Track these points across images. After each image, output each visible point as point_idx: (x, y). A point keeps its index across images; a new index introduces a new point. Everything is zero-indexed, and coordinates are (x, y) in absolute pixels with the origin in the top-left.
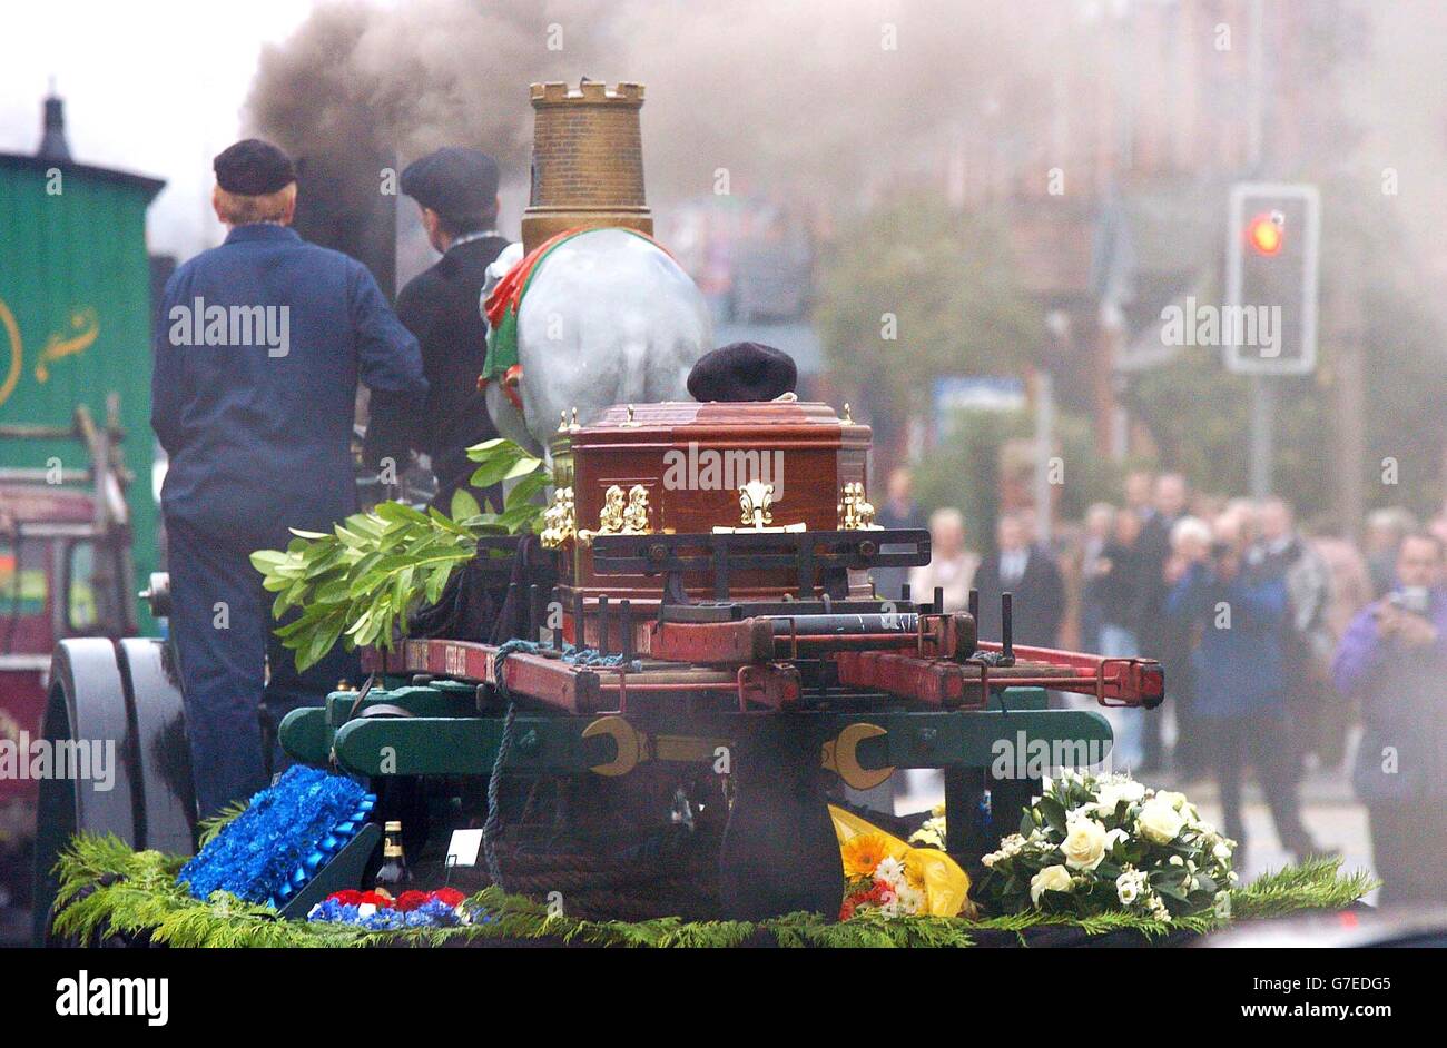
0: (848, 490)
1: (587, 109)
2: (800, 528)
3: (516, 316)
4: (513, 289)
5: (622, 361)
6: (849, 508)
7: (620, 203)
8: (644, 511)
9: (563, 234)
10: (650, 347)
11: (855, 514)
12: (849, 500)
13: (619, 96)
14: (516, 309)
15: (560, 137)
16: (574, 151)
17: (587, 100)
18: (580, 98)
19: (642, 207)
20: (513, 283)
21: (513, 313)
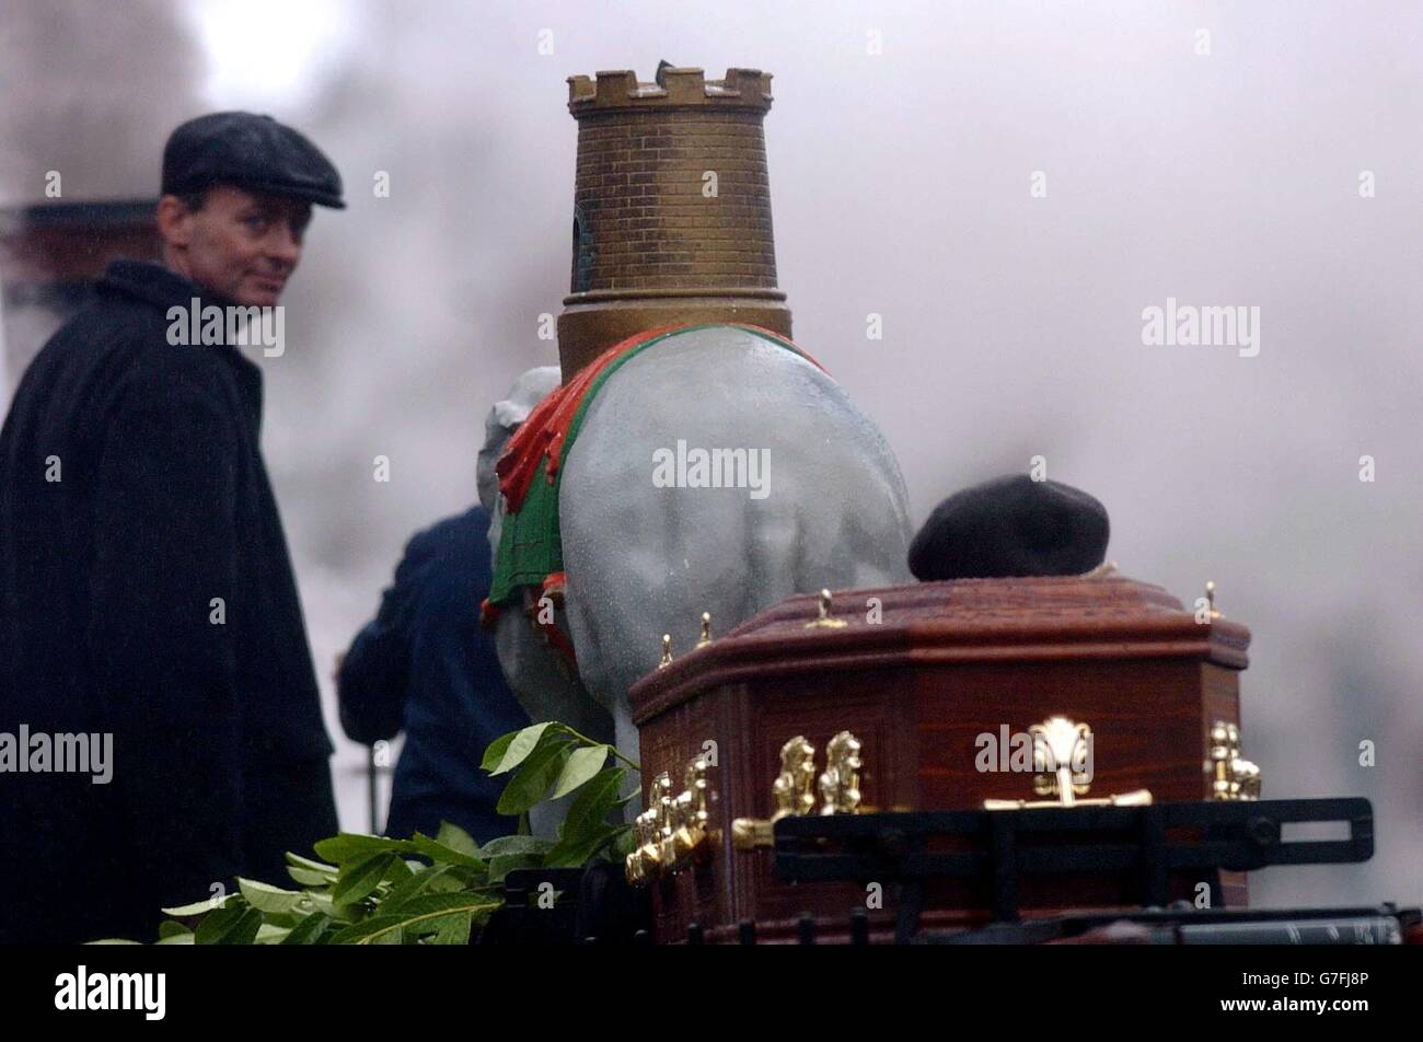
0: (1219, 734)
1: (672, 117)
2: (1141, 798)
3: (556, 485)
4: (549, 436)
5: (754, 557)
6: (1221, 766)
7: (733, 282)
8: (855, 778)
9: (635, 338)
10: (802, 529)
11: (1231, 776)
12: (1221, 753)
13: (729, 93)
14: (556, 473)
15: (623, 168)
16: (648, 191)
17: (673, 101)
18: (661, 97)
19: (773, 290)
20: (549, 425)
21: (550, 480)
